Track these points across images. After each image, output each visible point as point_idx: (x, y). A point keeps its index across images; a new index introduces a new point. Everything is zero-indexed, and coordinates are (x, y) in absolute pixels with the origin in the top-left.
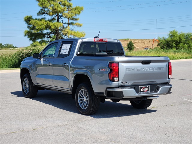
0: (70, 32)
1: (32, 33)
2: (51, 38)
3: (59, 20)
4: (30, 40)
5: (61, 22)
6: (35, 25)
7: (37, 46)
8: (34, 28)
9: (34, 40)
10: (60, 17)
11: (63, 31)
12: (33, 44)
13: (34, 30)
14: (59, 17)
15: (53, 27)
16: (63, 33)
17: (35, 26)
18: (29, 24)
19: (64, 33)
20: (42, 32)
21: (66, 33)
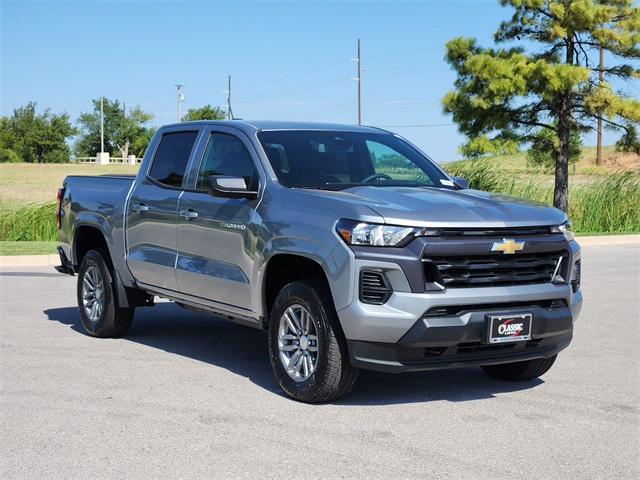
0: (615, 104)
1: (468, 105)
2: (541, 125)
3: (575, 55)
4: (462, 129)
5: (583, 63)
6: (485, 75)
7: (482, 153)
8: (478, 87)
9: (474, 131)
10: (579, 43)
11: (588, 98)
12: (468, 146)
13: (476, 95)
14: (576, 45)
15: (556, 84)
16: (588, 107)
17: (485, 80)
18: (464, 72)
19: (593, 106)
20: (506, 100)
21: (600, 104)
